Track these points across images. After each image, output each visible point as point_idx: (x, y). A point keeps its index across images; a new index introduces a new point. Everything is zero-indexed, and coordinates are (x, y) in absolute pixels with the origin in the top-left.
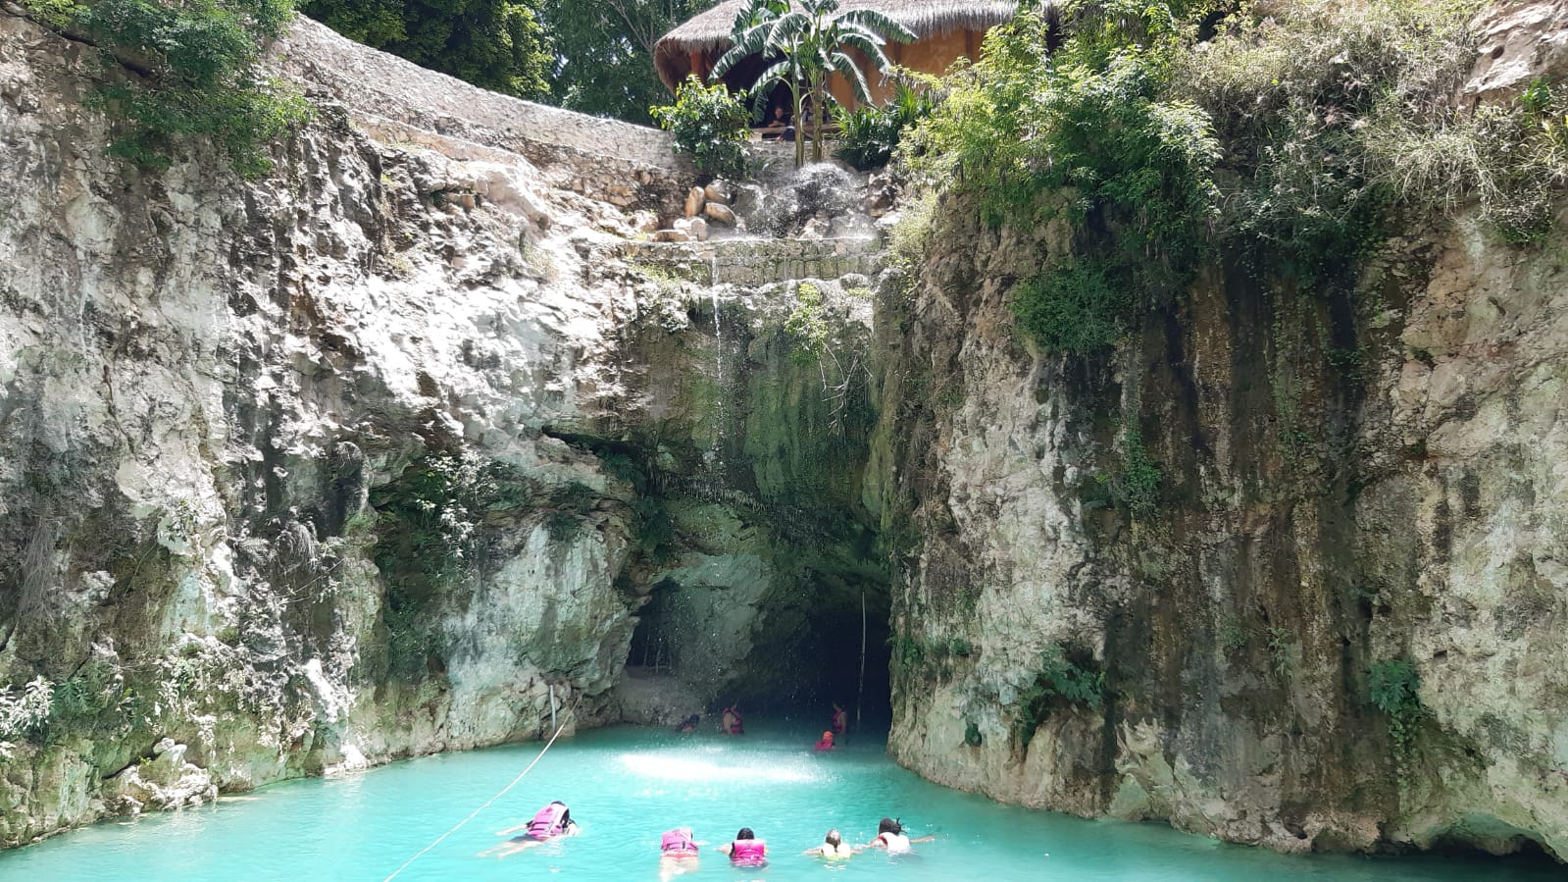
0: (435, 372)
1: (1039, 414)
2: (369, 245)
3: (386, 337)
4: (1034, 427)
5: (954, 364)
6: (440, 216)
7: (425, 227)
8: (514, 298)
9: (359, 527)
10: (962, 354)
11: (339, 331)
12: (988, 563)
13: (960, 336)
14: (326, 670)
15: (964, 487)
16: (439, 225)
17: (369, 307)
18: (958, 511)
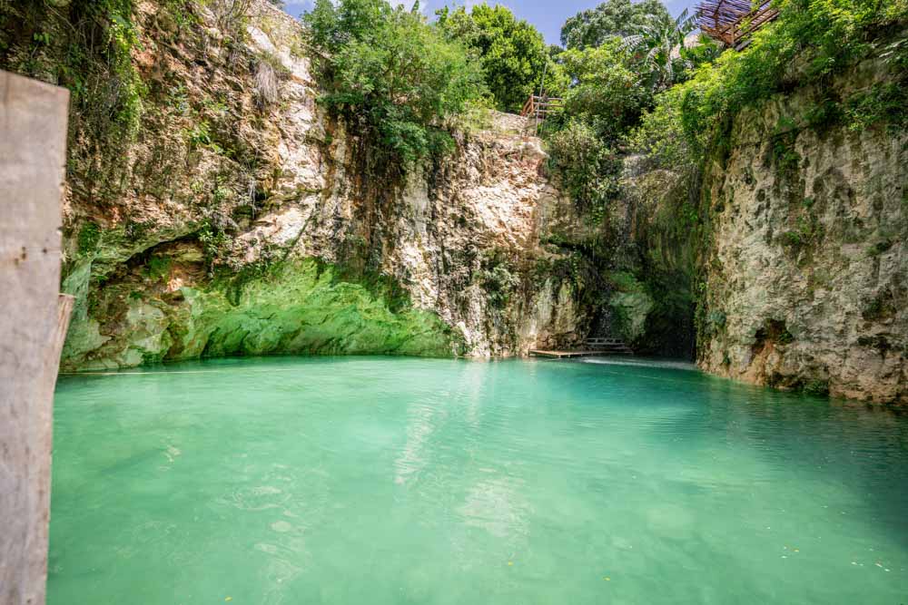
0: (504, 219)
1: (760, 206)
2: (479, 175)
3: (486, 207)
4: (757, 214)
5: (721, 192)
6: (508, 163)
7: (502, 167)
8: (536, 191)
9: (478, 276)
10: (724, 187)
11: (468, 205)
12: (734, 280)
13: (723, 179)
14: (467, 326)
15: (724, 247)
16: (507, 167)
17: (480, 196)
18: (722, 259)
